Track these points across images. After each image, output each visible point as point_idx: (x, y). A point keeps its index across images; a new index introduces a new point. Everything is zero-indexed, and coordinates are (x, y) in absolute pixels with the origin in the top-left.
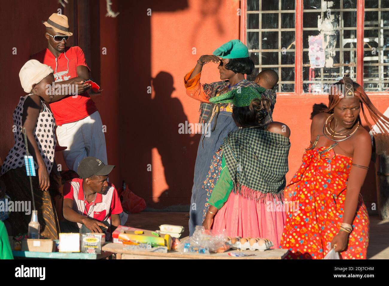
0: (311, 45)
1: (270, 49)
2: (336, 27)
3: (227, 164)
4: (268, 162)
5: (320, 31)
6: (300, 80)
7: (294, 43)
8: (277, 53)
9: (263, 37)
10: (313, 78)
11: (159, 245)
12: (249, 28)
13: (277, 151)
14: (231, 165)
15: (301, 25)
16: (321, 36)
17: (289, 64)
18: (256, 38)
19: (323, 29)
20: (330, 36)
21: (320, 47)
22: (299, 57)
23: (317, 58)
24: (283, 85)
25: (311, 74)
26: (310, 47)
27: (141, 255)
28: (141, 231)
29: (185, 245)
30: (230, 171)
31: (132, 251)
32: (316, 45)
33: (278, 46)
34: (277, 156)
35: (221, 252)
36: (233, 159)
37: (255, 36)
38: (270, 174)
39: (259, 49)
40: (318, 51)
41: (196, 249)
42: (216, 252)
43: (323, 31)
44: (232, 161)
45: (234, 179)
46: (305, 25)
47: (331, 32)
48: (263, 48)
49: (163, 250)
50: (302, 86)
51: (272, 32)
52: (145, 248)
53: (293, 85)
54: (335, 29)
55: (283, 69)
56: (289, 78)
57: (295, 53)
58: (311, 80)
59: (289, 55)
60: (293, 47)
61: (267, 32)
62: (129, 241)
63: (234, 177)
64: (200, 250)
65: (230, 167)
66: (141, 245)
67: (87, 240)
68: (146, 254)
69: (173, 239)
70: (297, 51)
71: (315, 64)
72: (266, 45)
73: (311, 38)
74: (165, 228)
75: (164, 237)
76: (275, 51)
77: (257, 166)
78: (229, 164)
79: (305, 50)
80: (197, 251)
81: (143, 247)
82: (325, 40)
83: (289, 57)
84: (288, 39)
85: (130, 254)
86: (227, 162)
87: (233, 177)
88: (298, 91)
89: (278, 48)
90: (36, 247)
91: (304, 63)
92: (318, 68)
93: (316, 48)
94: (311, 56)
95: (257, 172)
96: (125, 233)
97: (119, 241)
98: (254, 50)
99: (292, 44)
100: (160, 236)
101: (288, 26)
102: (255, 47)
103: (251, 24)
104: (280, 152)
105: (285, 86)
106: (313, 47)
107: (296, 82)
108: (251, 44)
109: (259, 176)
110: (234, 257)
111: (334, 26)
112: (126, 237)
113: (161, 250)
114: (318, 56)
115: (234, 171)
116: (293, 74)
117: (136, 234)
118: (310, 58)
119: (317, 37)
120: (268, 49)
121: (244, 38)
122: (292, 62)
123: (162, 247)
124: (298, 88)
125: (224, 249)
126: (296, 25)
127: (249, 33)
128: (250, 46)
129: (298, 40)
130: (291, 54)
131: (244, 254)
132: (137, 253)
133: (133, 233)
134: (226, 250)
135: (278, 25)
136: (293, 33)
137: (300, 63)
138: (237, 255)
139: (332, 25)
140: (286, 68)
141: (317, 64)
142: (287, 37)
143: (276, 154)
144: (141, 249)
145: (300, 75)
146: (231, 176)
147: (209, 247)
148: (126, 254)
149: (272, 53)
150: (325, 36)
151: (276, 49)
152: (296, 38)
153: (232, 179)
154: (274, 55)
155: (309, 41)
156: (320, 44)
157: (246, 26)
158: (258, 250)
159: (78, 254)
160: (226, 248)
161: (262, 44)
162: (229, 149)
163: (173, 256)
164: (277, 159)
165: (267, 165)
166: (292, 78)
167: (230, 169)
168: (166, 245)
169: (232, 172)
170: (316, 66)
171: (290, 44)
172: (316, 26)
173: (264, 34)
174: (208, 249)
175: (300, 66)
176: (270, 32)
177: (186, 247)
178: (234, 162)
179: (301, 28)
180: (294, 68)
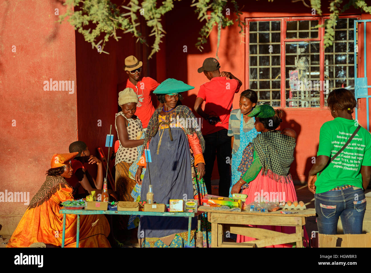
0: (291, 76)
1: (265, 79)
2: (307, 65)
3: (259, 155)
4: (284, 155)
5: (296, 67)
6: (284, 99)
7: (280, 75)
8: (269, 81)
9: (260, 71)
10: (292, 98)
11: (235, 207)
12: (251, 65)
13: (289, 148)
14: (262, 157)
15: (284, 63)
16: (297, 71)
17: (277, 88)
18: (255, 72)
19: (299, 66)
20: (303, 70)
21: (297, 77)
22: (283, 84)
23: (295, 85)
24: (273, 102)
25: (291, 95)
26: (291, 77)
27: (224, 213)
28: (222, 198)
29: (251, 207)
30: (261, 160)
31: (218, 211)
32: (294, 76)
33: (270, 77)
34: (290, 151)
35: (274, 211)
36: (263, 153)
37: (255, 70)
38: (285, 162)
39: (257, 79)
40: (295, 80)
41: (259, 209)
42: (271, 211)
43: (298, 67)
44: (262, 154)
45: (263, 166)
46: (287, 63)
47: (303, 68)
48: (260, 78)
49: (238, 210)
50: (285, 102)
51: (266, 68)
52: (226, 209)
53: (279, 102)
54: (306, 66)
55: (273, 92)
56: (277, 98)
57: (281, 81)
58: (291, 99)
59: (277, 83)
60: (279, 78)
61: (263, 68)
62: (215, 204)
63: (264, 165)
64: (261, 210)
65: (261, 158)
66: (222, 207)
67: (188, 204)
68: (227, 213)
69: (243, 203)
70: (282, 80)
71: (293, 89)
72: (262, 76)
73: (290, 72)
74: (235, 196)
75: (237, 202)
76: (268, 80)
77: (278, 158)
78: (260, 156)
79: (287, 79)
80: (260, 211)
81: (225, 208)
82: (300, 73)
83: (277, 84)
84: (276, 72)
85: (217, 213)
86: (259, 154)
87: (262, 164)
88: (283, 106)
89: (269, 78)
90: (154, 209)
91: (286, 88)
92: (295, 91)
93: (294, 78)
94: (291, 83)
95: (278, 161)
96: (211, 199)
97: (207, 204)
98: (254, 80)
99: (279, 75)
100: (234, 201)
101: (276, 64)
102: (255, 77)
103: (252, 63)
104: (291, 148)
105: (275, 103)
106: (292, 77)
107: (282, 100)
108: (252, 76)
109: (279, 164)
110: (284, 214)
111: (305, 64)
112: (212, 202)
113: (237, 210)
114: (295, 83)
115: (263, 160)
116: (280, 95)
117: (219, 200)
118: (290, 85)
119: (295, 71)
120: (263, 79)
121: (248, 72)
122: (279, 87)
123: (237, 208)
124: (282, 104)
125: (276, 209)
126: (281, 64)
127: (251, 69)
128: (252, 77)
129: (282, 73)
130: (278, 82)
131: (291, 212)
132: (221, 212)
133: (217, 199)
134: (277, 209)
135: (269, 63)
136: (279, 68)
137: (284, 88)
138: (287, 212)
139: (304, 63)
140: (275, 91)
141: (295, 88)
142: (276, 71)
143: (289, 150)
144: (224, 209)
145: (284, 96)
146: (261, 164)
147: (268, 208)
148: (214, 213)
149: (266, 82)
150: (300, 70)
151: (268, 79)
152: (281, 72)
153: (262, 165)
154: (267, 83)
155: (289, 74)
156: (297, 76)
157: (249, 64)
158: (299, 209)
159: (182, 213)
160: (277, 208)
161: (260, 76)
162: (260, 146)
163: (245, 214)
164: (289, 153)
165: (283, 157)
166: (279, 98)
167: (261, 159)
168: (239, 207)
169: (262, 161)
170: (295, 90)
171: (277, 76)
172: (294, 64)
173: (260, 70)
174: (267, 209)
175: (284, 90)
176: (264, 68)
177: (252, 208)
178: (264, 155)
179: (285, 65)
180: (280, 91)
